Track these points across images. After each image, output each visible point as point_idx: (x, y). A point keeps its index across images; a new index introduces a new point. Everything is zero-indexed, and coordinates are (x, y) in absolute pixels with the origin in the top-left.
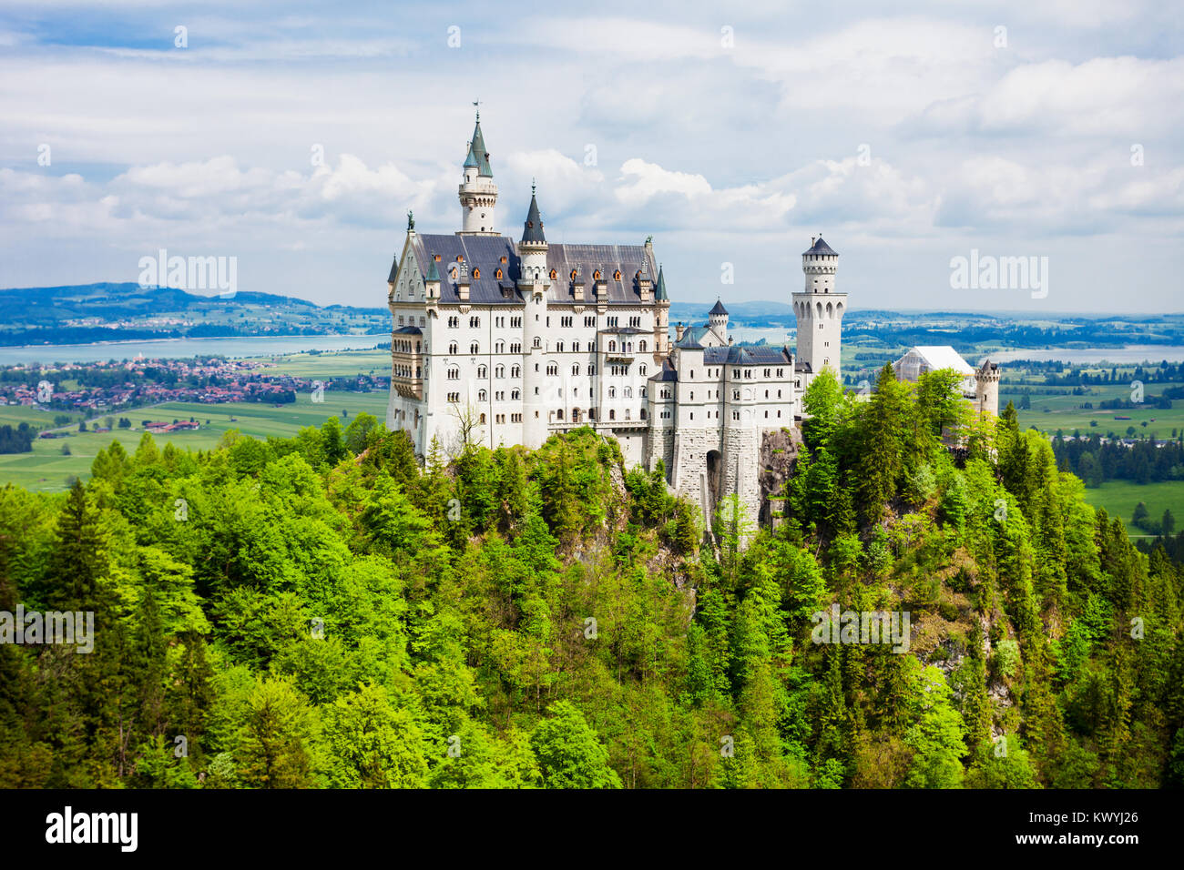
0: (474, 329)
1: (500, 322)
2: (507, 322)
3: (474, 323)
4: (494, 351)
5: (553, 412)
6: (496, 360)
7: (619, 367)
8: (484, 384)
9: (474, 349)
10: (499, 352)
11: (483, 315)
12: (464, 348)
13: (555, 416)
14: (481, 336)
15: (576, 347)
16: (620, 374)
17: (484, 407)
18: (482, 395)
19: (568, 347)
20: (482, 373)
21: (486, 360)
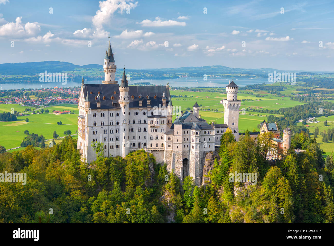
0: (102, 118)
1: (112, 115)
2: (114, 115)
3: (102, 115)
4: (109, 124)
5: (131, 144)
6: (111, 127)
7: (154, 129)
8: (106, 135)
9: (102, 124)
10: (112, 125)
11: (105, 112)
12: (99, 124)
13: (132, 146)
14: (105, 120)
15: (140, 122)
16: (154, 131)
17: (106, 143)
18: (105, 140)
19: (137, 122)
20: (105, 132)
21: (107, 128)
